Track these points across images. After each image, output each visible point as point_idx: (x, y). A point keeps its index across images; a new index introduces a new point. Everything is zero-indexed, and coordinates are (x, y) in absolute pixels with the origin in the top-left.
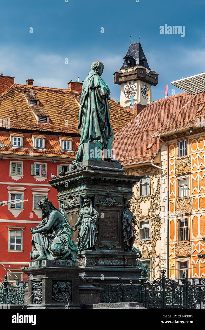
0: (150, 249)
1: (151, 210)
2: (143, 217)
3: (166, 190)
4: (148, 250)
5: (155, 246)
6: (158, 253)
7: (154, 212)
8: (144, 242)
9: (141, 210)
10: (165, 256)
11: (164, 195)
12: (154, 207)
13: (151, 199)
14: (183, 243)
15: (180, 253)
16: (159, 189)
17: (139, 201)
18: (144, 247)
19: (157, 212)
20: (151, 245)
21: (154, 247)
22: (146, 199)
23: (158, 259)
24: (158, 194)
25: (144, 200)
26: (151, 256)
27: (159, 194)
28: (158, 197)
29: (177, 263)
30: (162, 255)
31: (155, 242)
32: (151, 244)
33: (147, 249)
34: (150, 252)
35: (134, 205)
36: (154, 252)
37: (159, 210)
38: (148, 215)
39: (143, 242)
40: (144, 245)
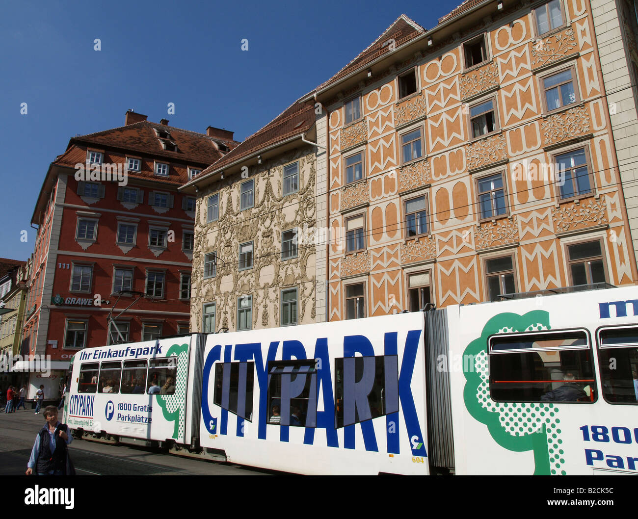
0: (298, 271)
1: (300, 213)
2: (287, 224)
3: (325, 177)
4: (293, 273)
5: (305, 266)
6: (310, 277)
7: (305, 215)
8: (288, 262)
9: (285, 216)
10: (322, 279)
11: (321, 186)
12: (305, 206)
13: (299, 196)
14: (355, 254)
15: (349, 271)
16: (313, 178)
17: (282, 202)
18: (287, 269)
19: (309, 213)
20: (299, 266)
21: (304, 268)
22: (292, 197)
23: (309, 285)
24: (311, 187)
25: (289, 200)
26: (299, 281)
27: (313, 186)
28: (311, 191)
29: (344, 288)
30: (317, 279)
31: (306, 259)
32: (299, 264)
33: (293, 270)
34: (297, 275)
35: (274, 209)
36: (303, 276)
37: (313, 209)
38: (295, 220)
39: (286, 262)
40: (288, 266)
